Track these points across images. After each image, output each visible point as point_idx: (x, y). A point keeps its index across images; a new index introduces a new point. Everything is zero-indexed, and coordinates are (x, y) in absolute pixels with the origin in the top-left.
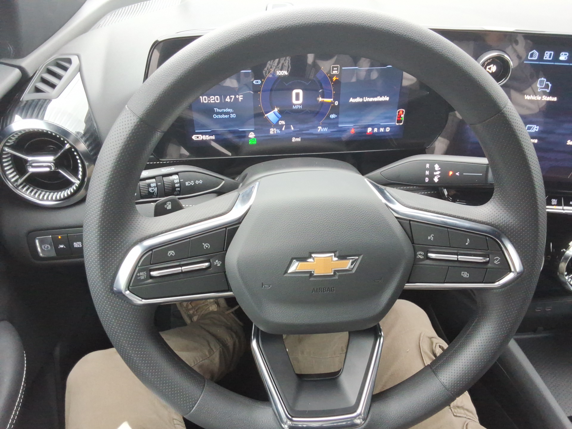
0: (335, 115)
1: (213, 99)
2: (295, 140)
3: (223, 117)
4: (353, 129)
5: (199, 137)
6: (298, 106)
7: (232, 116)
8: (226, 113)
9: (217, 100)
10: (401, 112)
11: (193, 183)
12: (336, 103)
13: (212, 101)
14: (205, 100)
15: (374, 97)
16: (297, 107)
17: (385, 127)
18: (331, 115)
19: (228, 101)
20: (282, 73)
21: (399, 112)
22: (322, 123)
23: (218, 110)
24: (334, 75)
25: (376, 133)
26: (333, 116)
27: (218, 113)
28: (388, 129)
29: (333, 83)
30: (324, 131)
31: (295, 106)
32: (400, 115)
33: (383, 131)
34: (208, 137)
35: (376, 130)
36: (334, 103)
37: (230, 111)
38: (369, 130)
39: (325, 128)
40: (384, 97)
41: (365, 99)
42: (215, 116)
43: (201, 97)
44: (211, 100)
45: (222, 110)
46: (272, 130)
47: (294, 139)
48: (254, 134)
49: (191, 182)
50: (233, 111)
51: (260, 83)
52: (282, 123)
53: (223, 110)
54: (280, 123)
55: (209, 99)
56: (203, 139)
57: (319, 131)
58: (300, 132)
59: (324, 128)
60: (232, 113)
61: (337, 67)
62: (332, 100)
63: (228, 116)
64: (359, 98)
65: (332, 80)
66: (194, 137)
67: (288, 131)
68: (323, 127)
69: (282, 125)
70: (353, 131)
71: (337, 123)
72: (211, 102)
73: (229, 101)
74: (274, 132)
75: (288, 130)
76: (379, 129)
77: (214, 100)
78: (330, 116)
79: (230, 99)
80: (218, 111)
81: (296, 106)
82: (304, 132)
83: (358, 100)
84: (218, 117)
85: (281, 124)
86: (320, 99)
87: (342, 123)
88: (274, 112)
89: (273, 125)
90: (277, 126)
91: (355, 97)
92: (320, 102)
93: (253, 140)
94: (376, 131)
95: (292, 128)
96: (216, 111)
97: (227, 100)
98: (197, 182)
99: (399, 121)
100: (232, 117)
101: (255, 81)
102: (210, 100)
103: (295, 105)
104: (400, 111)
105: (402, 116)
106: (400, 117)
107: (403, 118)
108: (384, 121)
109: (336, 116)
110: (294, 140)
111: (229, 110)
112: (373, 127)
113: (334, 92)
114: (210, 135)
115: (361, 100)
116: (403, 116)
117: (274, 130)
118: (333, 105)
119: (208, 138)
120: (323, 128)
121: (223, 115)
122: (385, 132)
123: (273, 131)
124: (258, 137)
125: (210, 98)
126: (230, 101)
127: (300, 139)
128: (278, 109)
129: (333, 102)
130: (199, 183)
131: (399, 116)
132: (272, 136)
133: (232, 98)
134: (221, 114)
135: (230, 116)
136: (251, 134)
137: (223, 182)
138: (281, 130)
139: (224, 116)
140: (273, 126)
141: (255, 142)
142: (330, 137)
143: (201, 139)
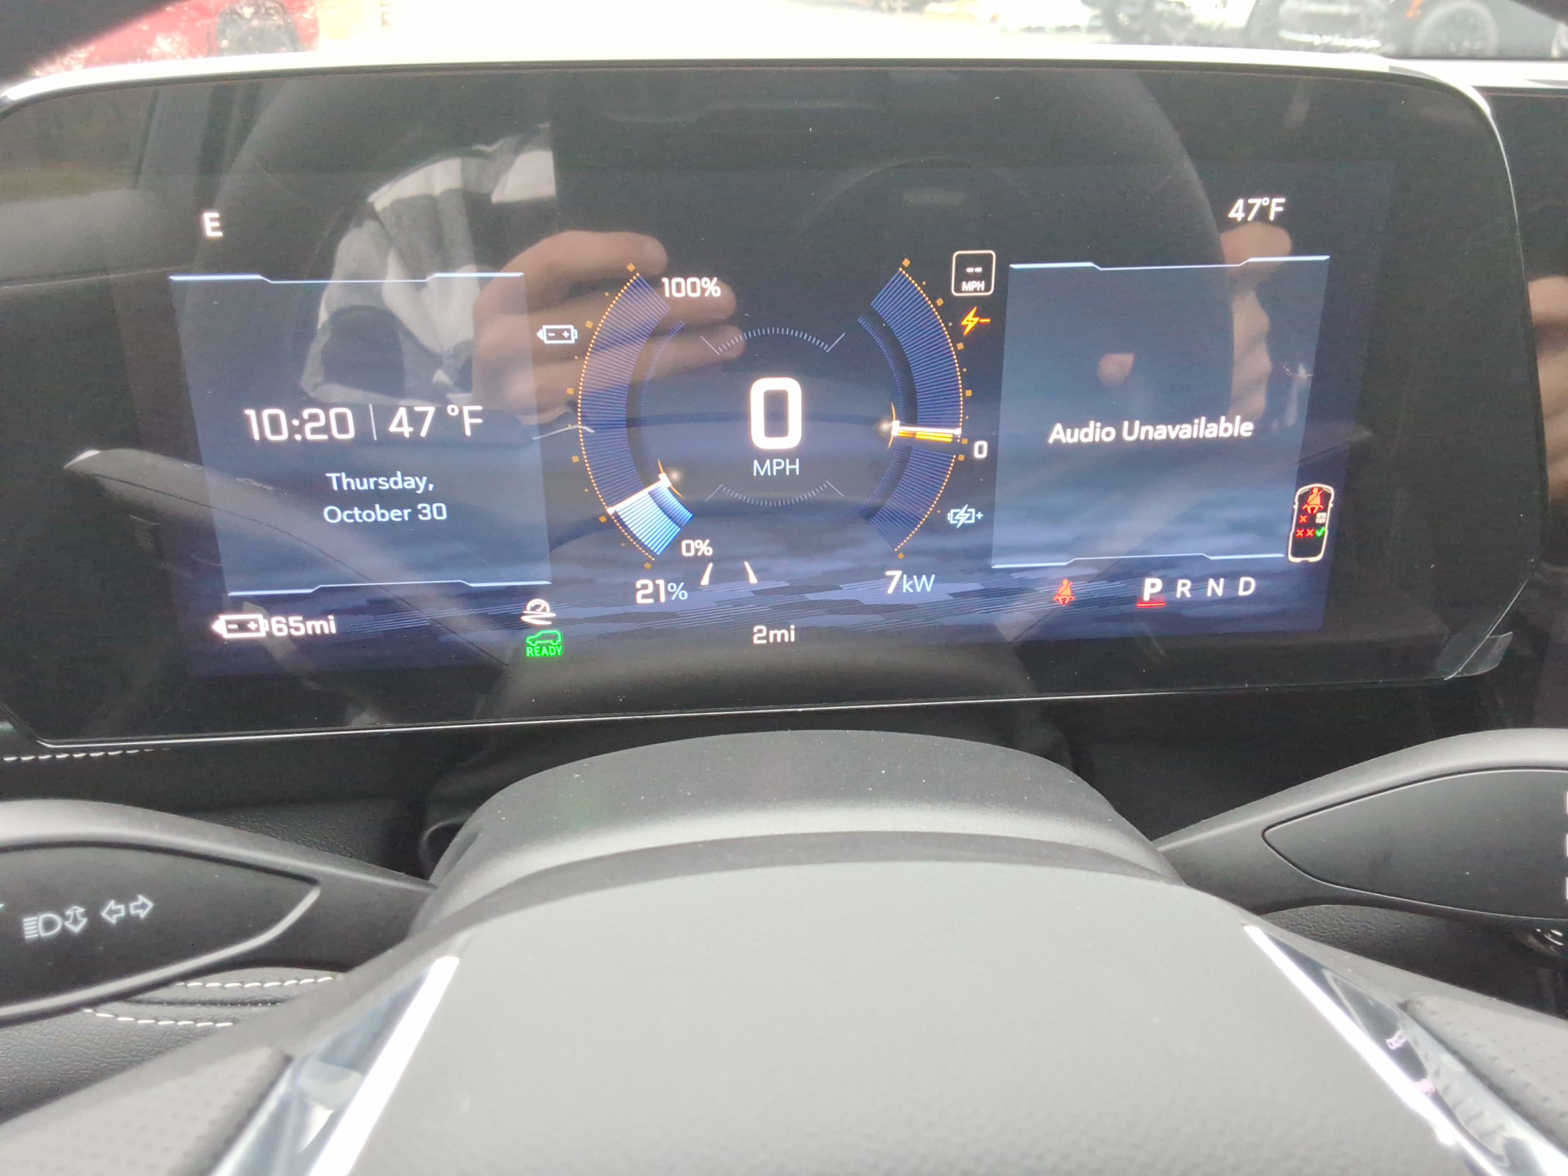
0: (973, 510)
1: (322, 423)
2: (767, 637)
3: (380, 519)
4: (1065, 582)
5: (252, 626)
6: (779, 464)
7: (427, 511)
8: (390, 499)
9: (343, 428)
10: (1315, 501)
11: (84, 922)
12: (980, 450)
13: (315, 431)
14: (276, 429)
15: (1174, 420)
16: (775, 468)
17: (1231, 575)
18: (952, 511)
19: (401, 435)
20: (694, 290)
21: (1304, 499)
22: (905, 554)
23: (351, 480)
24: (968, 303)
25: (1184, 603)
26: (961, 516)
27: (348, 499)
28: (1247, 586)
29: (960, 346)
30: (919, 589)
31: (762, 465)
32: (1313, 517)
33: (1220, 592)
34: (301, 626)
35: (1184, 588)
36: (968, 450)
37: (418, 487)
38: (1152, 587)
39: (924, 578)
40: (1231, 420)
41: (1130, 433)
42: (333, 514)
43: (250, 413)
44: (308, 427)
45: (372, 480)
46: (645, 587)
47: (760, 631)
48: (548, 609)
49: (69, 912)
50: (431, 487)
51: (572, 341)
52: (697, 550)
53: (376, 484)
54: (688, 548)
55: (296, 422)
56: (270, 634)
57: (890, 590)
58: (796, 599)
59: (919, 578)
60: (428, 498)
61: (985, 261)
62: (958, 432)
63: (406, 512)
64: (1099, 425)
65: (956, 332)
66: (222, 626)
67: (726, 590)
68: (909, 572)
69: (700, 561)
70: (1065, 592)
71: (986, 552)
72: (310, 437)
73: (407, 435)
74: (655, 595)
75: (730, 585)
76: (1199, 582)
77: (326, 429)
78: (950, 517)
79: (410, 425)
80: (349, 484)
81: (768, 462)
82: (811, 597)
83: (1094, 433)
84: (351, 516)
85: (692, 553)
86: (896, 429)
87: (1010, 551)
88: (651, 494)
89: (650, 561)
90: (670, 563)
91: (1075, 421)
92: (898, 439)
93: (544, 637)
94: (1183, 594)
95: (753, 579)
96: (335, 488)
97: (393, 428)
98: (113, 912)
99: (1304, 546)
100: (429, 518)
101: (545, 327)
102: (300, 430)
103: (763, 456)
104: (1311, 491)
105: (1319, 521)
106: (1312, 524)
107: (1325, 530)
108: (1229, 541)
109: (980, 515)
110: (761, 635)
111: (410, 483)
112: (1171, 573)
113: (969, 393)
114: (308, 616)
115: (1108, 434)
116: (1322, 518)
117: (657, 587)
118: (961, 458)
119: (297, 629)
120: (910, 578)
121: (377, 506)
122: (1231, 600)
123: (648, 591)
124: (573, 621)
125: (299, 417)
126: (415, 434)
127: (793, 632)
128: (675, 476)
129: (965, 441)
130: (129, 922)
131: (1303, 519)
132: (643, 615)
133: (424, 415)
134: (365, 500)
135: (415, 513)
136: (534, 608)
137: (312, 897)
138: (692, 584)
139: (383, 516)
140: (648, 566)
141: (555, 649)
142: (947, 621)
143: (262, 634)
